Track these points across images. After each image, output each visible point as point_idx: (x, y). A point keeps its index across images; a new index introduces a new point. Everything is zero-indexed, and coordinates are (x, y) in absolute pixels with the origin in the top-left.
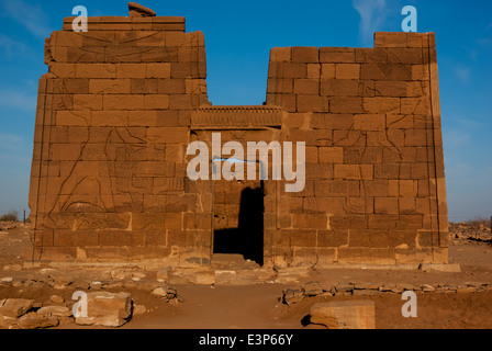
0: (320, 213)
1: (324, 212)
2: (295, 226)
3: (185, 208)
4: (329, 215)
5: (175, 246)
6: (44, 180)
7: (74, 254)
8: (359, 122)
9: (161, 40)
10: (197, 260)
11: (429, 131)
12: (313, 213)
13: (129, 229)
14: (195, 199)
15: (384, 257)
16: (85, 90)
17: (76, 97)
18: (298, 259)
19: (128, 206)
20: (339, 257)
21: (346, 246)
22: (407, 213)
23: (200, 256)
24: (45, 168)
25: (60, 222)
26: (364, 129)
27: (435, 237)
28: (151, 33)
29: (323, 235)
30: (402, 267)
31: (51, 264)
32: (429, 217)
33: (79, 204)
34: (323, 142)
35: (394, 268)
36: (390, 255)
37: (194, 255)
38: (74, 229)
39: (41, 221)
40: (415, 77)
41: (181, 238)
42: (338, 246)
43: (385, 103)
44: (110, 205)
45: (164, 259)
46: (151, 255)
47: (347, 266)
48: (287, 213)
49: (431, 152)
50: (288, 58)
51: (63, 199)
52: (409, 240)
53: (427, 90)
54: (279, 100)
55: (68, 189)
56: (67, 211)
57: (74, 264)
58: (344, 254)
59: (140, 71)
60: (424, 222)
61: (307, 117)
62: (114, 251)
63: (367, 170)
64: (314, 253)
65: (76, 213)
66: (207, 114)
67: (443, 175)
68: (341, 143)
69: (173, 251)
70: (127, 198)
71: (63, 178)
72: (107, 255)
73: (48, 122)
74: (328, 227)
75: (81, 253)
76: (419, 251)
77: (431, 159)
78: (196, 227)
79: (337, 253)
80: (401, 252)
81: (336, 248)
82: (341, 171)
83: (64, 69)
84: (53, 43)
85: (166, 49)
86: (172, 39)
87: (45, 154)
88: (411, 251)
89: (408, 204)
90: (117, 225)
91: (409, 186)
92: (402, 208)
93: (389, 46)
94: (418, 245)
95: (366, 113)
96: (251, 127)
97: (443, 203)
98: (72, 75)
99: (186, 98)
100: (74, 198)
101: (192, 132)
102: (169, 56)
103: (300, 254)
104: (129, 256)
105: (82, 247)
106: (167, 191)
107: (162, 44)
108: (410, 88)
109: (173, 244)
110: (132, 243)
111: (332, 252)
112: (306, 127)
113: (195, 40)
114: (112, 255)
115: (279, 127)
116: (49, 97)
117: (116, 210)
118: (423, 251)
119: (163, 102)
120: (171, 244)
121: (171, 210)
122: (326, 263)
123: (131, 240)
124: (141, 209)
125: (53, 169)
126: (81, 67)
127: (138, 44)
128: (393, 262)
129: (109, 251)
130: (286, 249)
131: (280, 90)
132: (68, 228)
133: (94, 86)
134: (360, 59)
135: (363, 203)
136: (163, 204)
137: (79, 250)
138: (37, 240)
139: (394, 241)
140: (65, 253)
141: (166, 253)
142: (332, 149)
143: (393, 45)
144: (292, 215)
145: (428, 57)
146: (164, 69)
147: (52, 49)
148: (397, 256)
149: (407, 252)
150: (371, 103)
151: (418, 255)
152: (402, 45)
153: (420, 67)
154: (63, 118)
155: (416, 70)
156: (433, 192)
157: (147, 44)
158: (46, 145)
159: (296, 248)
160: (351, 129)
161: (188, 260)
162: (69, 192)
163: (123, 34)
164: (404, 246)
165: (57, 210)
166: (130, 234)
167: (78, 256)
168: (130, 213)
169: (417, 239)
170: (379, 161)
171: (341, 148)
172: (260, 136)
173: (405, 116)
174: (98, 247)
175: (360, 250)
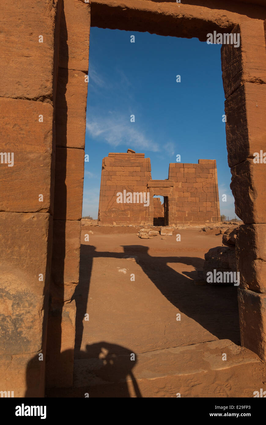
0: (184, 211)
1: (186, 211)
3: (146, 210)
4: (187, 212)
5: (143, 221)
6: (103, 201)
7: (112, 224)
8: (195, 185)
9: (137, 160)
11: (215, 188)
12: (182, 211)
13: (129, 216)
14: (149, 207)
15: (203, 224)
16: (115, 175)
17: (112, 177)
18: (178, 225)
19: (128, 209)
21: (192, 221)
22: (209, 212)
23: (150, 224)
24: (103, 198)
25: (108, 214)
26: (196, 187)
27: (217, 218)
28: (135, 158)
29: (185, 218)
32: (215, 212)
33: (114, 209)
34: (185, 191)
39: (102, 214)
40: (211, 173)
41: (144, 219)
42: (190, 221)
43: (202, 180)
44: (123, 209)
47: (192, 227)
48: (175, 211)
49: (215, 194)
50: (175, 166)
51: (109, 207)
53: (214, 176)
54: (172, 178)
55: (110, 204)
56: (110, 211)
58: (191, 223)
59: (131, 169)
60: (214, 214)
61: (180, 184)
62: (125, 223)
63: (197, 199)
64: (183, 223)
65: (113, 212)
66: (152, 182)
67: (219, 201)
68: (190, 191)
69: (142, 223)
70: (128, 207)
71: (109, 201)
73: (104, 184)
74: (187, 216)
76: (212, 222)
77: (215, 196)
78: (149, 215)
80: (207, 223)
81: (189, 222)
82: (190, 199)
83: (109, 168)
85: (139, 163)
86: (141, 160)
87: (104, 194)
88: (210, 222)
89: (209, 209)
90: (125, 215)
91: (209, 204)
92: (207, 210)
93: (203, 163)
94: (212, 221)
95: (197, 182)
97: (219, 209)
98: (111, 170)
99: (145, 177)
100: (113, 207)
101: (148, 188)
102: (140, 165)
103: (179, 223)
105: (115, 222)
106: (140, 205)
107: (138, 161)
108: (209, 176)
111: (188, 223)
112: (180, 186)
113: (148, 160)
115: (173, 187)
116: (104, 177)
117: (125, 211)
118: (213, 222)
119: (139, 179)
120: (141, 220)
121: (141, 210)
122: (187, 226)
123: (130, 220)
124: (132, 210)
125: (106, 198)
126: (114, 168)
127: (131, 161)
128: (205, 226)
129: (123, 223)
130: (175, 222)
131: (173, 176)
132: (111, 216)
133: (118, 173)
134: (195, 167)
135: (196, 209)
136: (139, 209)
137: (114, 222)
138: (101, 219)
139: (205, 220)
140: (109, 223)
141: (140, 223)
142: (187, 193)
143: (205, 163)
144: (176, 212)
145: (214, 167)
146: (138, 169)
147: (105, 162)
148: (206, 224)
150: (198, 180)
151: (212, 224)
152: (207, 163)
153: (212, 170)
154: (109, 183)
155: (211, 170)
156: (216, 205)
157: (134, 161)
158: (104, 191)
160: (193, 187)
162: (111, 205)
163: (127, 158)
164: (208, 221)
165: (107, 210)
166: (129, 218)
167: (114, 224)
168: (129, 212)
169: (211, 219)
170: (201, 197)
171: (190, 193)
172: (168, 189)
173: (208, 183)
174: (120, 222)
175: (196, 222)
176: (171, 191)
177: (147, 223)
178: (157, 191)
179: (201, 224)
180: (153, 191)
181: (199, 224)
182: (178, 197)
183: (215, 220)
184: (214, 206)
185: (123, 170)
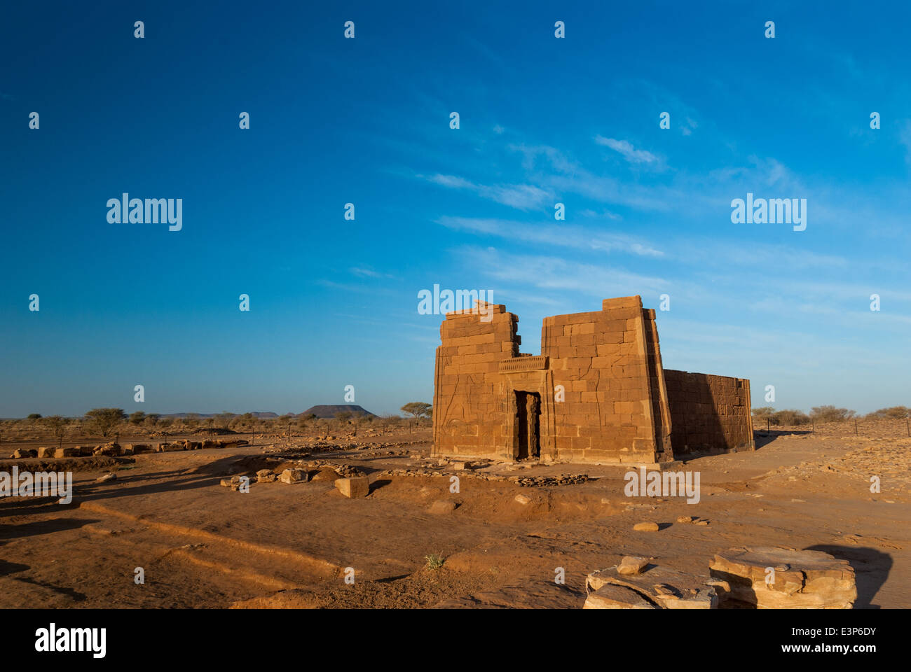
0: (573, 425)
1: (576, 425)
2: (559, 434)
3: (501, 422)
4: (579, 427)
5: (498, 447)
6: (439, 407)
7: (453, 450)
8: (595, 363)
10: (506, 455)
11: (638, 367)
12: (569, 425)
13: (477, 435)
14: (504, 417)
15: (613, 457)
16: (456, 354)
17: (453, 358)
18: (560, 457)
19: (477, 422)
20: (585, 456)
21: (589, 448)
22: (626, 425)
23: (508, 453)
24: (439, 400)
25: (447, 431)
26: (598, 367)
29: (575, 440)
30: (624, 464)
32: (641, 428)
33: (454, 421)
34: (574, 378)
35: (619, 465)
36: (616, 455)
37: (503, 452)
38: (453, 435)
39: (438, 430)
40: (628, 328)
41: (500, 441)
42: (584, 448)
43: (610, 348)
44: (468, 421)
45: (493, 454)
46: (487, 451)
47: (591, 462)
49: (640, 382)
50: (553, 324)
51: (448, 418)
52: (629, 446)
53: (636, 337)
54: (548, 351)
55: (450, 411)
56: (449, 424)
57: (452, 455)
58: (589, 454)
59: (480, 339)
60: (638, 432)
61: (565, 361)
62: (470, 448)
63: (601, 395)
64: (570, 452)
65: (455, 426)
68: (585, 377)
69: (497, 449)
70: (475, 417)
71: (448, 405)
73: (440, 374)
74: (578, 435)
75: (456, 449)
76: (635, 453)
77: (640, 386)
78: (506, 434)
79: (584, 453)
80: (623, 453)
81: (583, 450)
82: (589, 396)
83: (449, 342)
85: (492, 325)
87: (439, 392)
88: (629, 453)
89: (627, 420)
90: (472, 433)
91: (628, 406)
92: (623, 422)
94: (634, 448)
95: (599, 356)
96: (528, 370)
98: (451, 346)
99: (502, 354)
100: (452, 417)
102: (494, 329)
103: (563, 453)
104: (477, 452)
105: (456, 446)
106: (494, 411)
110: (477, 444)
111: (581, 452)
112: (564, 368)
113: (505, 318)
114: (469, 451)
115: (544, 370)
116: (441, 359)
117: (471, 423)
118: (638, 453)
119: (491, 357)
120: (496, 444)
121: (496, 423)
122: (578, 460)
123: (478, 442)
124: (482, 423)
125: (444, 400)
126: (454, 340)
127: (479, 324)
128: (618, 461)
129: (468, 448)
130: (552, 449)
131: (548, 345)
132: (450, 434)
133: (460, 351)
134: (594, 319)
135: (599, 419)
136: (492, 420)
138: (437, 441)
139: (619, 445)
140: (449, 449)
141: (494, 450)
142: (580, 382)
143: (613, 308)
144: (557, 427)
145: (636, 313)
146: (492, 337)
148: (621, 457)
149: (627, 454)
150: (602, 349)
151: (635, 456)
152: (619, 307)
153: (631, 321)
154: (447, 370)
155: (629, 323)
156: (642, 410)
158: (440, 386)
159: (559, 449)
160: (590, 367)
162: (450, 414)
163: (472, 319)
164: (625, 449)
165: (445, 423)
166: (478, 439)
167: (455, 451)
168: (477, 426)
169: (633, 445)
170: (607, 389)
171: (585, 381)
172: (535, 376)
173: (623, 356)
174: (463, 446)
175: (598, 452)
176: (542, 380)
177: (501, 450)
178: (517, 382)
179: (610, 457)
180: (511, 382)
181: (604, 455)
183: (642, 446)
184: (639, 413)
185: (469, 344)
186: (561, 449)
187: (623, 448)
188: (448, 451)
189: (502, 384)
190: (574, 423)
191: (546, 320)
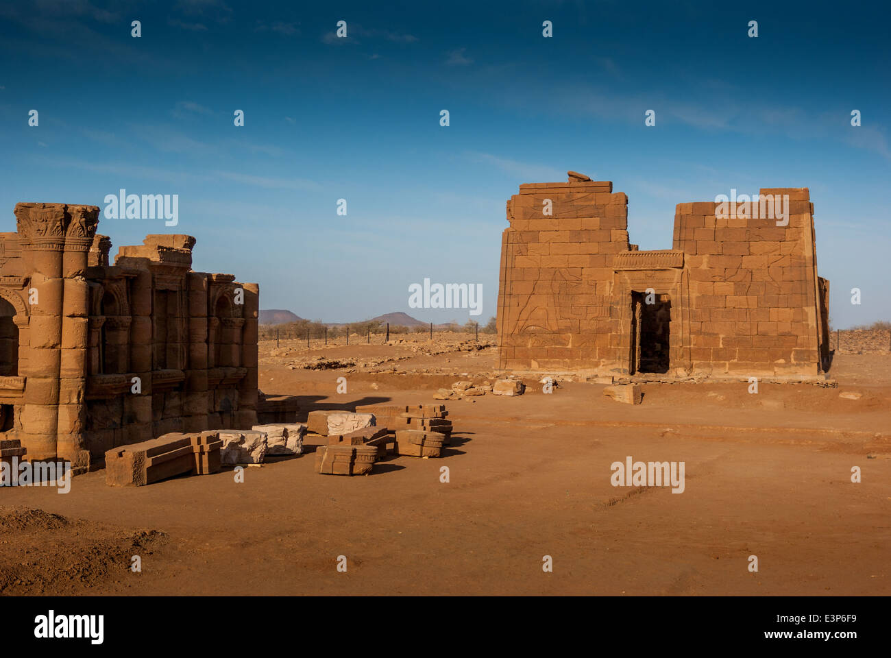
0: (714, 334)
1: (718, 334)
2: (695, 345)
3: (610, 330)
4: (722, 336)
5: (603, 360)
6: (507, 309)
7: (529, 365)
8: (747, 262)
9: (592, 199)
10: (619, 370)
12: (709, 334)
13: (570, 346)
14: (617, 324)
15: (765, 369)
16: (536, 240)
17: (529, 245)
18: (697, 371)
19: (568, 329)
20: (729, 369)
21: (736, 360)
22: (784, 335)
23: (621, 367)
24: (507, 301)
25: (519, 341)
26: (750, 267)
28: (585, 194)
29: (717, 351)
30: (779, 377)
31: (512, 373)
33: (532, 328)
34: (717, 278)
35: (773, 378)
36: (769, 367)
37: (616, 366)
38: (529, 346)
39: (505, 340)
41: (606, 353)
42: (729, 360)
43: (768, 246)
44: (555, 328)
45: (596, 370)
46: (586, 366)
47: (735, 376)
48: (687, 335)
50: (690, 212)
51: (521, 323)
52: (786, 356)
54: (682, 245)
55: (524, 316)
56: (524, 332)
57: (529, 372)
58: (734, 367)
59: (577, 224)
60: (799, 341)
61: (705, 258)
62: (558, 363)
63: (753, 300)
64: (709, 366)
65: (531, 334)
66: (625, 259)
68: (732, 279)
69: (602, 364)
70: (568, 323)
71: (521, 307)
72: (553, 366)
73: (509, 265)
74: (721, 346)
75: (534, 364)
76: (793, 365)
78: (618, 345)
79: (727, 365)
80: (779, 365)
81: (727, 363)
82: (732, 301)
83: (522, 224)
84: (512, 204)
85: (596, 207)
86: (601, 198)
87: (508, 289)
88: (788, 364)
89: (785, 327)
90: (560, 343)
91: (788, 313)
92: (780, 331)
94: (792, 360)
95: (752, 254)
96: (658, 268)
98: (526, 229)
99: (611, 244)
100: (529, 323)
101: (616, 272)
102: (598, 212)
103: (699, 366)
104: (570, 367)
105: (535, 360)
106: (597, 317)
107: (593, 203)
108: (788, 234)
109: (602, 358)
110: (571, 357)
111: (724, 365)
112: (704, 267)
113: (617, 199)
114: (557, 366)
115: (682, 267)
116: (510, 246)
117: (559, 331)
118: (797, 365)
119: (594, 247)
120: (601, 358)
121: (600, 331)
122: (719, 374)
123: (571, 355)
124: (578, 331)
125: (514, 301)
126: (533, 222)
127: (575, 204)
128: (772, 373)
129: (554, 362)
130: (687, 362)
131: (683, 237)
132: (525, 345)
133: (543, 237)
135: (749, 327)
136: (594, 327)
137: (533, 362)
138: (503, 354)
139: (774, 357)
140: (523, 364)
141: (597, 365)
142: (725, 283)
144: (693, 336)
145: (803, 208)
146: (595, 222)
147: (512, 210)
148: (776, 369)
149: (784, 366)
150: (756, 246)
151: (793, 369)
154: (520, 261)
157: (581, 203)
158: (508, 282)
159: (695, 362)
160: (740, 267)
161: (611, 370)
162: (525, 318)
163: (564, 196)
164: (782, 361)
165: (517, 331)
166: (570, 350)
167: (532, 366)
168: (570, 334)
169: (792, 356)
170: (762, 293)
171: (732, 283)
172: (666, 275)
173: (784, 256)
174: (547, 360)
175: (746, 364)
176: (675, 280)
177: (612, 364)
178: (639, 281)
179: (760, 370)
180: (629, 281)
181: (754, 368)
182: (698, 295)
183: (803, 357)
184: (801, 320)
185: (557, 229)
186: (698, 362)
187: (779, 359)
188: (522, 366)
189: (611, 283)
190: (716, 332)
191: (680, 207)
